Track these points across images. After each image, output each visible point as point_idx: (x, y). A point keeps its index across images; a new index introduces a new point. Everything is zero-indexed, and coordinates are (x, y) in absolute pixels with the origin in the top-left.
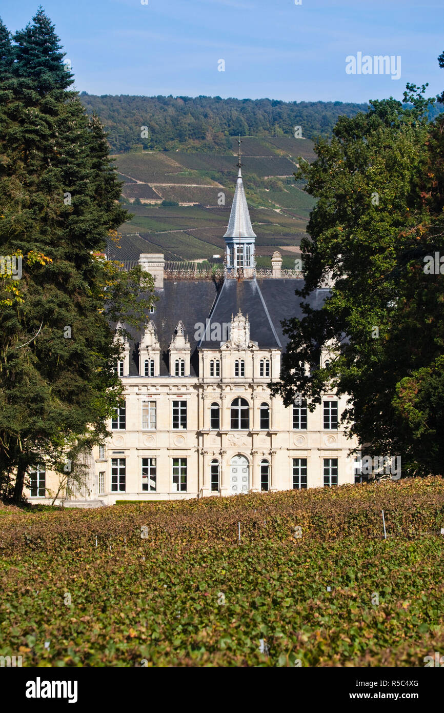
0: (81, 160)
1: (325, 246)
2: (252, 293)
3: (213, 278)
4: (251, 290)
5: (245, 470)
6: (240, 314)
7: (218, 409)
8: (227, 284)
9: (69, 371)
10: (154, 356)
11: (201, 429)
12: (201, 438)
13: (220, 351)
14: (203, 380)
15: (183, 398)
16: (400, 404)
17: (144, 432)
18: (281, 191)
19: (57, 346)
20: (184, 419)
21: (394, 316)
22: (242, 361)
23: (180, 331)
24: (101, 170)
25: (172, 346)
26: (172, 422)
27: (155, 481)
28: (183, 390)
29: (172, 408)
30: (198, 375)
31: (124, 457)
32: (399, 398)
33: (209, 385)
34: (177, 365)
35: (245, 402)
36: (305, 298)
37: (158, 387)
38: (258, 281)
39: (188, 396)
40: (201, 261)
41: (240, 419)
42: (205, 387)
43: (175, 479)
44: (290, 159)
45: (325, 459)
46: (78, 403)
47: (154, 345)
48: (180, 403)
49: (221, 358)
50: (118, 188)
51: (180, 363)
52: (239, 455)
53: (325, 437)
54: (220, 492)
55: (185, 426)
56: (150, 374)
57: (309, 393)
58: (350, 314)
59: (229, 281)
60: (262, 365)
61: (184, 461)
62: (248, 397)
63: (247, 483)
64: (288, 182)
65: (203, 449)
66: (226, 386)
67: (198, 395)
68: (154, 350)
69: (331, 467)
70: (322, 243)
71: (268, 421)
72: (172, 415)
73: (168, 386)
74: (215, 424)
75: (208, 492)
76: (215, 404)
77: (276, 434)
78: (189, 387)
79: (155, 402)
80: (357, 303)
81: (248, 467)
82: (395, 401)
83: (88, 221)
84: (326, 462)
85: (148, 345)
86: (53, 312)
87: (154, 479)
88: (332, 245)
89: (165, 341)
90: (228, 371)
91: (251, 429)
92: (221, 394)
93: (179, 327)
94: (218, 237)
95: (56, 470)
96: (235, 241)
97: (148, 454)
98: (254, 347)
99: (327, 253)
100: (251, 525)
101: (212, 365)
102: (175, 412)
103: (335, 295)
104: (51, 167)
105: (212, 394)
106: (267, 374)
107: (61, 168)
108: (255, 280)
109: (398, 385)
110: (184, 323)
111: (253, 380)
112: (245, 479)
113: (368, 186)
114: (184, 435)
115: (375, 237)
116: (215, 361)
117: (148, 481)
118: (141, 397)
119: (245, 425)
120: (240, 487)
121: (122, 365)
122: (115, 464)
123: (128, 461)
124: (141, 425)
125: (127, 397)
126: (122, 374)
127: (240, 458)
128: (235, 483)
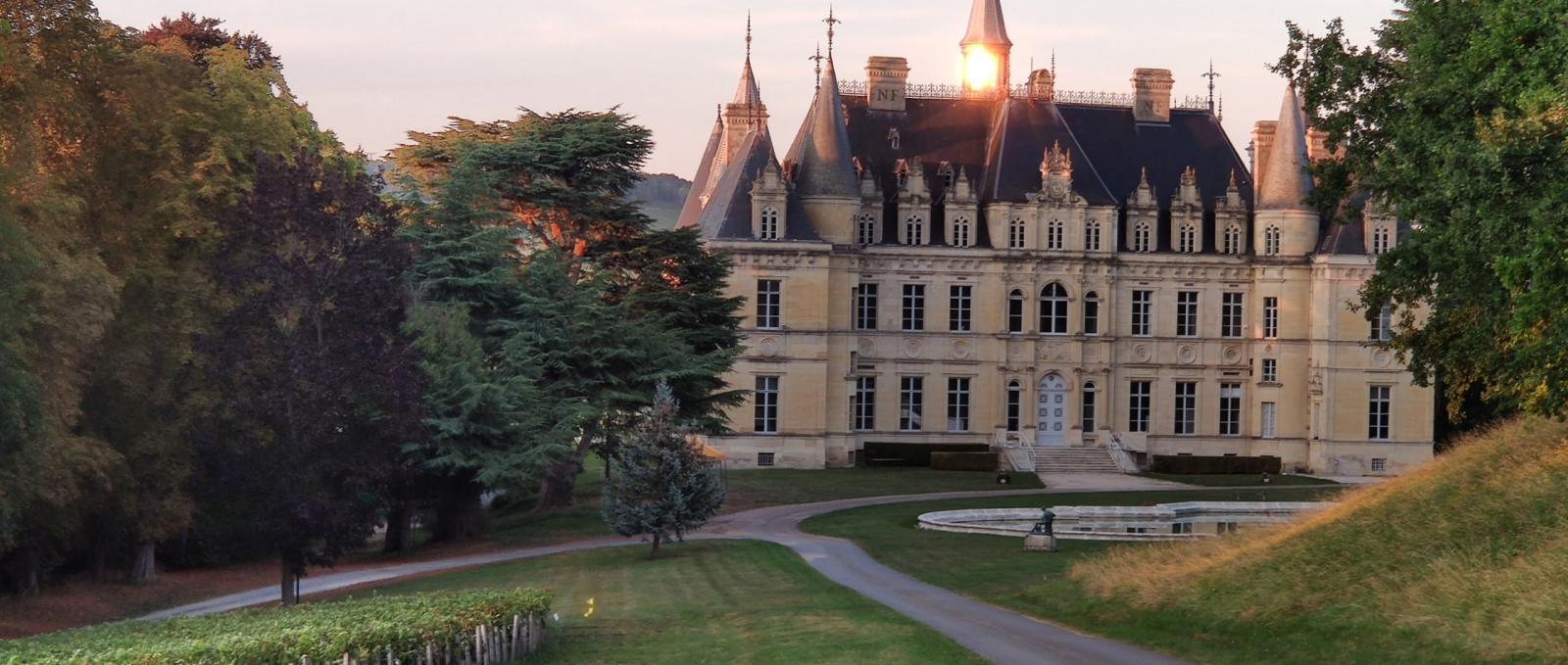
2: (1053, 123)
4: (1051, 117)
5: (1059, 399)
6: (1056, 150)
7: (1021, 301)
8: (1012, 106)
10: (921, 213)
11: (996, 332)
15: (966, 282)
17: (905, 336)
20: (967, 315)
22: (1060, 224)
23: (963, 174)
25: (949, 197)
26: (948, 320)
27: (920, 415)
28: (967, 268)
29: (948, 298)
30: (988, 245)
31: (873, 375)
34: (956, 228)
35: (1061, 291)
37: (928, 263)
41: (1054, 318)
43: (951, 413)
45: (1177, 383)
47: (922, 195)
48: (960, 289)
49: (1028, 218)
51: (961, 225)
52: (1053, 374)
53: (1179, 349)
55: (967, 326)
56: (914, 242)
59: (1015, 102)
60: (1088, 231)
61: (965, 383)
62: (1064, 283)
63: (1061, 419)
66: (1037, 264)
68: (922, 202)
69: (1186, 395)
71: (1095, 321)
72: (948, 309)
73: (943, 261)
74: (1015, 324)
76: (1016, 293)
78: (977, 263)
79: (922, 286)
81: (1065, 393)
84: (1179, 387)
85: (911, 193)
87: (918, 411)
89: (938, 188)
90: (1039, 240)
91: (1069, 334)
97: (911, 371)
98: (1079, 203)
101: (1013, 229)
102: (954, 304)
105: (1013, 276)
106: (1097, 247)
112: (1058, 413)
114: (965, 341)
116: (1016, 222)
117: (909, 413)
118: (901, 277)
119: (1062, 326)
120: (1050, 425)
121: (871, 226)
122: (860, 386)
123: (879, 381)
124: (901, 322)
125: (881, 277)
126: (871, 241)
127: (1051, 379)
128: (1042, 419)
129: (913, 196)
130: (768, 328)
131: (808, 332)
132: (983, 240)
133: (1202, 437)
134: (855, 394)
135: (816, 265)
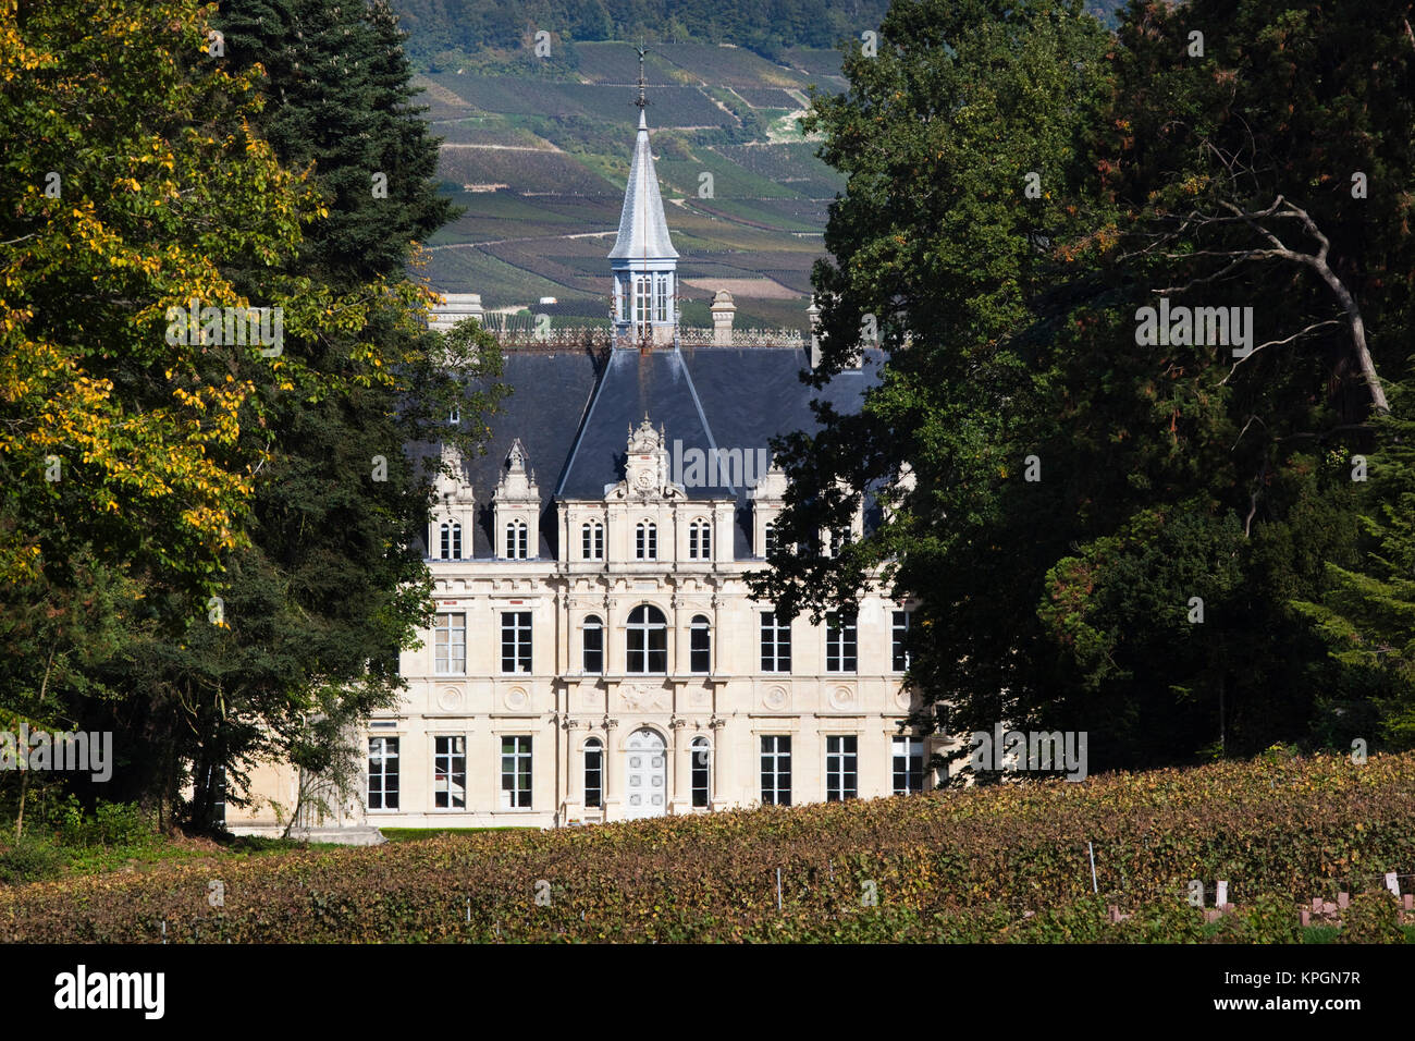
0: (352, 90)
1: (868, 277)
2: (671, 380)
3: (589, 348)
4: (671, 372)
5: (657, 762)
6: (647, 425)
7: (600, 630)
8: (617, 358)
9: (325, 546)
10: (460, 515)
11: (562, 673)
12: (562, 692)
13: (605, 505)
14: (567, 567)
15: (524, 607)
16: (1054, 616)
17: (439, 681)
18: (686, 159)
19: (298, 494)
20: (526, 651)
21: (1017, 428)
22: (652, 525)
23: (517, 462)
24: (392, 113)
25: (500, 494)
26: (500, 658)
28: (524, 589)
29: (500, 628)
30: (555, 557)
31: (395, 735)
32: (1053, 602)
33: (579, 577)
34: (511, 534)
35: (657, 615)
36: (820, 388)
37: (469, 583)
38: (684, 353)
39: (536, 602)
40: (514, 311)
41: (647, 652)
42: (572, 583)
43: (507, 783)
44: (705, 90)
45: (829, 737)
46: (346, 616)
47: (461, 492)
48: (516, 616)
49: (606, 520)
50: (430, 152)
51: (517, 530)
52: (646, 729)
53: (830, 690)
54: (603, 808)
55: (527, 666)
56: (451, 555)
57: (830, 594)
58: (922, 424)
59: (622, 353)
60: (694, 534)
61: (526, 742)
62: (664, 604)
63: (661, 790)
64: (699, 140)
65: (566, 717)
66: (618, 580)
67: (556, 600)
68: (460, 502)
69: (843, 752)
70: (860, 270)
71: (707, 655)
72: (500, 643)
73: (491, 580)
74: (593, 661)
75: (579, 812)
76: (592, 619)
77: (725, 683)
78: (536, 582)
79: (464, 614)
80: (938, 399)
81: (665, 754)
82: (1044, 608)
83: (367, 223)
84: (833, 742)
85: (447, 491)
86: (293, 419)
87: (461, 781)
88: (881, 275)
89: (483, 483)
90: (621, 548)
91: (670, 673)
92: (606, 597)
93: (515, 453)
94: (551, 258)
95: (292, 761)
96: (633, 267)
97: (447, 728)
98: (677, 497)
99: (872, 292)
100: (806, 874)
101: (586, 534)
102: (507, 636)
103: (890, 383)
104: (287, 105)
105: (587, 599)
106: (706, 554)
107: (310, 108)
108: (677, 351)
109: (1051, 573)
110: (524, 444)
111: (675, 566)
112: (657, 781)
113: (960, 147)
114: (526, 686)
115: (977, 256)
116: (593, 525)
117: (447, 784)
119: (659, 662)
120: (646, 798)
122: (376, 750)
123: (405, 742)
124: (433, 665)
127: (645, 735)
128: (636, 790)
129: (448, 495)
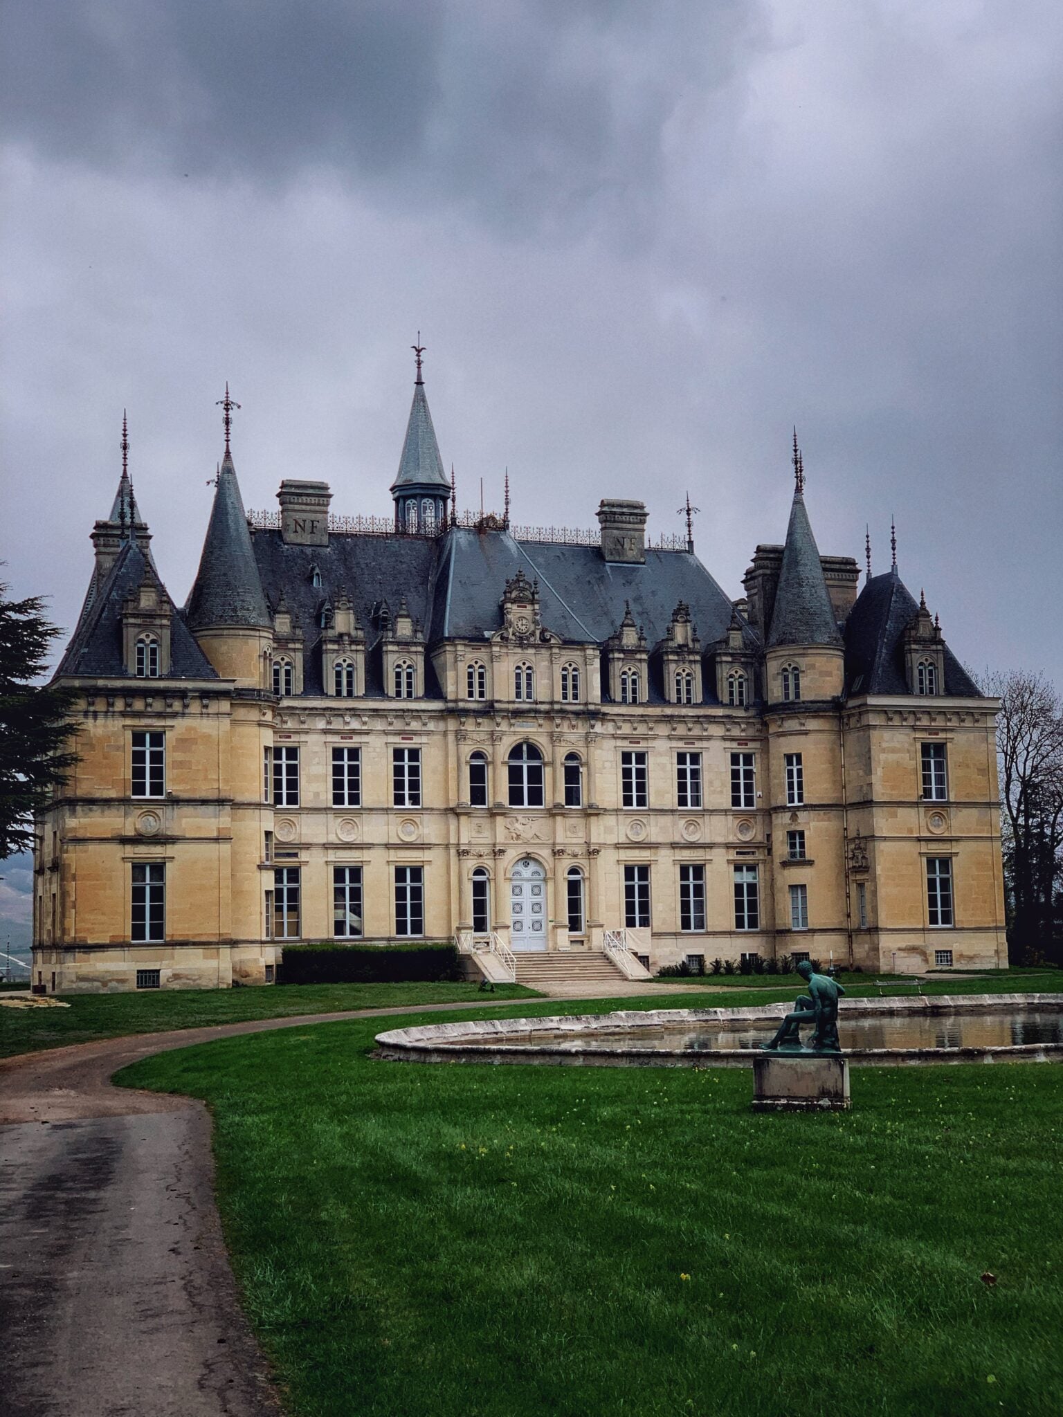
5: (536, 890)
6: (521, 576)
7: (485, 766)
8: (459, 535)
10: (353, 656)
11: (453, 804)
12: (452, 824)
13: (489, 648)
15: (413, 743)
17: (337, 812)
20: (415, 786)
22: (528, 668)
25: (389, 636)
26: (391, 791)
27: (360, 916)
28: (415, 725)
29: (391, 763)
30: (442, 695)
31: (296, 865)
34: (398, 675)
35: (534, 753)
37: (364, 718)
39: (424, 739)
41: (526, 786)
43: (400, 911)
45: (681, 867)
47: (353, 633)
48: (406, 752)
49: (489, 662)
51: (405, 671)
52: (527, 859)
53: (681, 822)
55: (416, 799)
56: (345, 692)
59: (463, 532)
60: (564, 678)
61: (417, 872)
62: (542, 741)
63: (540, 916)
65: (459, 846)
66: (503, 718)
67: (445, 736)
68: (353, 642)
69: (693, 880)
71: (578, 790)
72: (392, 778)
73: (384, 716)
74: (478, 795)
76: (477, 755)
78: (426, 719)
79: (358, 749)
81: (544, 882)
84: (684, 871)
85: (341, 631)
87: (357, 910)
90: (503, 688)
91: (545, 806)
92: (492, 734)
97: (345, 858)
98: (553, 641)
101: (470, 676)
102: (398, 771)
105: (474, 735)
106: (576, 696)
108: (508, 532)
111: (551, 705)
112: (537, 908)
114: (415, 818)
116: (476, 667)
117: (345, 915)
118: (330, 738)
119: (536, 798)
120: (527, 923)
121: (288, 673)
122: (279, 880)
123: (304, 873)
124: (331, 797)
125: (303, 738)
126: (288, 692)
127: (526, 865)
128: (518, 917)
129: (341, 635)
130: (148, 796)
131: (204, 802)
132: (434, 689)
133: (714, 933)
134: (272, 888)
135: (210, 710)
